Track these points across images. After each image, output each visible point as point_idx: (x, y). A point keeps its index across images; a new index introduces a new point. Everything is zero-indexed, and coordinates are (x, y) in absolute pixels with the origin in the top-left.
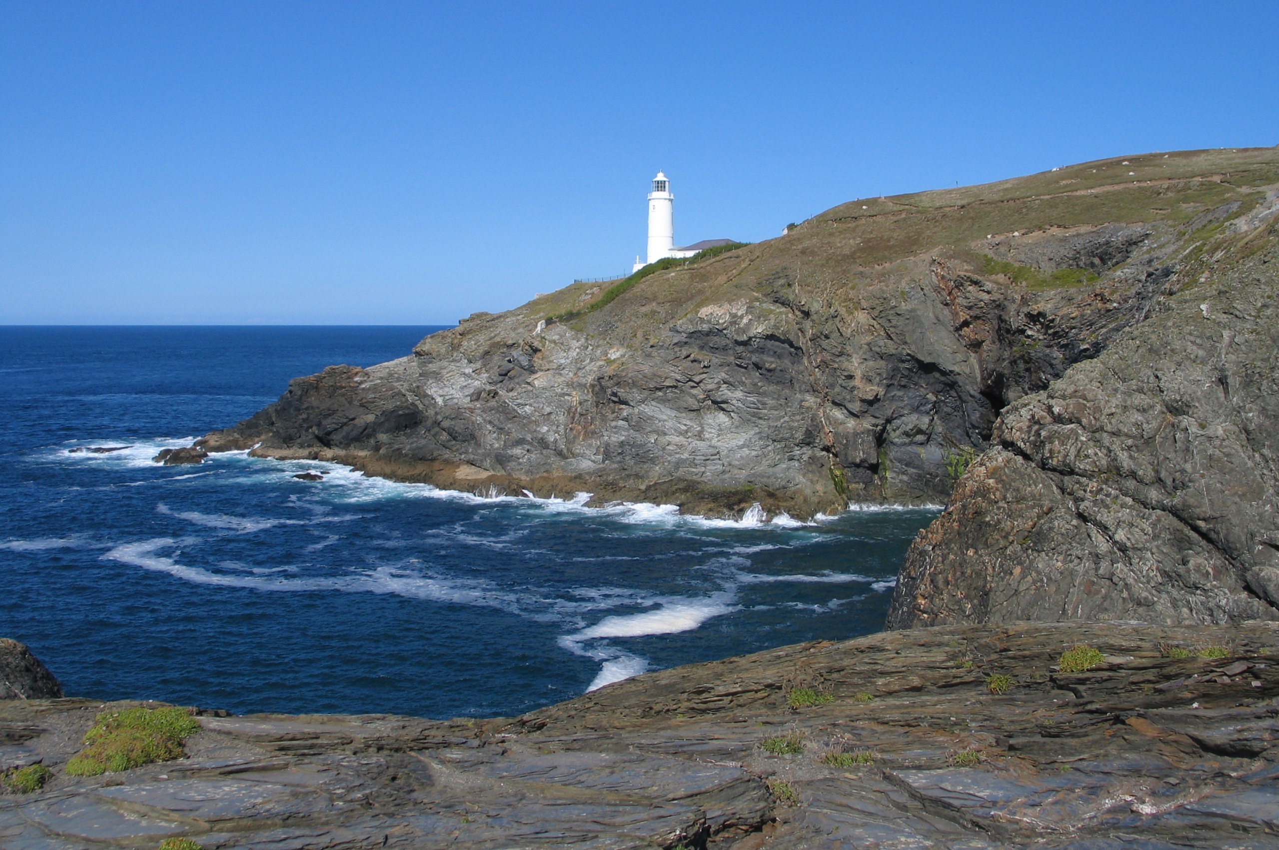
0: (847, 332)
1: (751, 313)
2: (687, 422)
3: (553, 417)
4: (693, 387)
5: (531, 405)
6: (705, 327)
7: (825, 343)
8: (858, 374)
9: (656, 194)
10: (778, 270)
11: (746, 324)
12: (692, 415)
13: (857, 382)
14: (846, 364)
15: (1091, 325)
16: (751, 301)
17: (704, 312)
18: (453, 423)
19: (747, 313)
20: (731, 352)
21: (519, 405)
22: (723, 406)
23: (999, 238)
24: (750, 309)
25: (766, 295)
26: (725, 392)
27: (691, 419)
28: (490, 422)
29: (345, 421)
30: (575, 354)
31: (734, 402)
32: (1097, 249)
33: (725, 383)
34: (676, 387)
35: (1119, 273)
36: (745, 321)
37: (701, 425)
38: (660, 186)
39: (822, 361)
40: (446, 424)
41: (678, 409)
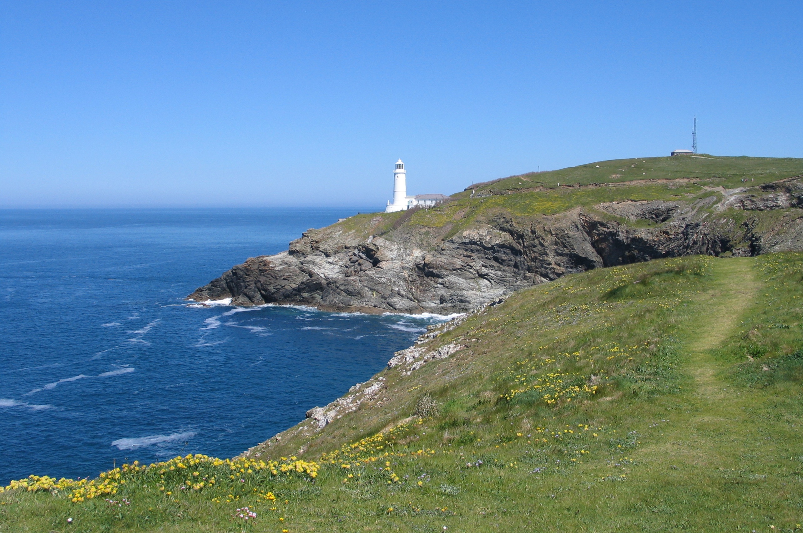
0: (546, 244)
1: (490, 234)
2: (473, 284)
3: (397, 283)
4: (469, 269)
5: (384, 278)
6: (467, 241)
7: (535, 249)
8: (553, 262)
9: (398, 171)
10: (498, 214)
11: (489, 239)
12: (473, 281)
13: (553, 266)
14: (546, 258)
15: (664, 244)
16: (488, 229)
17: (465, 233)
18: (346, 287)
19: (488, 234)
20: (482, 252)
21: (379, 278)
22: (486, 276)
23: (606, 205)
24: (489, 233)
25: (495, 226)
26: (484, 271)
27: (473, 283)
28: (366, 286)
29: (280, 287)
30: (396, 252)
31: (491, 275)
32: (653, 211)
33: (483, 266)
34: (461, 268)
35: (672, 223)
36: (488, 238)
37: (478, 285)
38: (399, 166)
39: (534, 257)
40: (342, 288)
41: (465, 278)
